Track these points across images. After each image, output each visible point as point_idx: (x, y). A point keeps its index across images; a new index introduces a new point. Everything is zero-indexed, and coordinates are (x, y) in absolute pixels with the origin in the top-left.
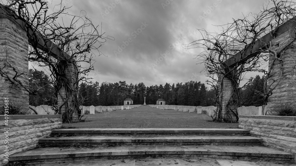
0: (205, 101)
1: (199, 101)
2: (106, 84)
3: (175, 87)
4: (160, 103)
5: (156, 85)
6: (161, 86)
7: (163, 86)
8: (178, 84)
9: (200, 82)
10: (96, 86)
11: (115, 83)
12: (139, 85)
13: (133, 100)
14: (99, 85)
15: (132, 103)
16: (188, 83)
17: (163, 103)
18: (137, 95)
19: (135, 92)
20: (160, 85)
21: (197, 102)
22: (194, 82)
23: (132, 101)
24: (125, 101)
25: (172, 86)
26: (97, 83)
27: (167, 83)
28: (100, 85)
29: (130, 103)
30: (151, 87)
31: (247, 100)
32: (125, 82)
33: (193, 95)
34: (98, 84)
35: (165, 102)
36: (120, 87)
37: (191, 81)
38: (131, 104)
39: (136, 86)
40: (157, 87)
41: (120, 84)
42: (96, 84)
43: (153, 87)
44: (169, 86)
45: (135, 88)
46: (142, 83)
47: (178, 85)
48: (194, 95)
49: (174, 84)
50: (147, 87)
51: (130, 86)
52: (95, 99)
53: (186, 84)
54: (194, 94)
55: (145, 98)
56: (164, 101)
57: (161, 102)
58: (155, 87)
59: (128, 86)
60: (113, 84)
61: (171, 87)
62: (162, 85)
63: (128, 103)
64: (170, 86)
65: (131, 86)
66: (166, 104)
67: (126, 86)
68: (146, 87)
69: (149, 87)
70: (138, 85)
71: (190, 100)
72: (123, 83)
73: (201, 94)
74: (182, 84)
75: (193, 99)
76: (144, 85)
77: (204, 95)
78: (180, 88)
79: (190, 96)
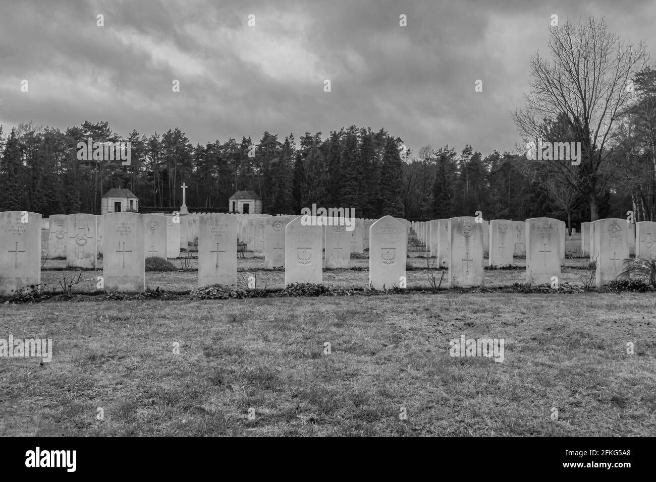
0: (398, 198)
1: (378, 200)
2: (32, 133)
3: (297, 147)
4: (240, 206)
5: (231, 141)
8: (308, 138)
9: (381, 133)
12: (167, 137)
13: (139, 197)
15: (135, 207)
16: (341, 134)
17: (252, 208)
19: (151, 166)
20: (245, 141)
21: (372, 203)
23: (136, 201)
24: (104, 201)
25: (283, 142)
29: (125, 203)
30: (209, 146)
31: (533, 195)
32: (106, 125)
33: (356, 179)
35: (259, 203)
37: (352, 128)
39: (153, 141)
40: (234, 146)
41: (85, 135)
43: (221, 147)
44: (273, 143)
45: (152, 150)
46: (178, 134)
47: (306, 140)
48: (360, 177)
49: (291, 136)
50: (198, 145)
51: (131, 142)
53: (335, 136)
54: (361, 173)
55: (184, 187)
56: (256, 199)
57: (246, 201)
59: (124, 141)
60: (63, 132)
61: (282, 146)
62: (249, 141)
64: (280, 144)
65: (137, 143)
66: (263, 213)
67: (114, 141)
68: (195, 146)
69: (206, 148)
70: (161, 138)
72: (100, 128)
73: (386, 175)
74: (320, 136)
75: (358, 192)
76: (185, 139)
77: (397, 178)
78: (311, 152)
79: (345, 182)
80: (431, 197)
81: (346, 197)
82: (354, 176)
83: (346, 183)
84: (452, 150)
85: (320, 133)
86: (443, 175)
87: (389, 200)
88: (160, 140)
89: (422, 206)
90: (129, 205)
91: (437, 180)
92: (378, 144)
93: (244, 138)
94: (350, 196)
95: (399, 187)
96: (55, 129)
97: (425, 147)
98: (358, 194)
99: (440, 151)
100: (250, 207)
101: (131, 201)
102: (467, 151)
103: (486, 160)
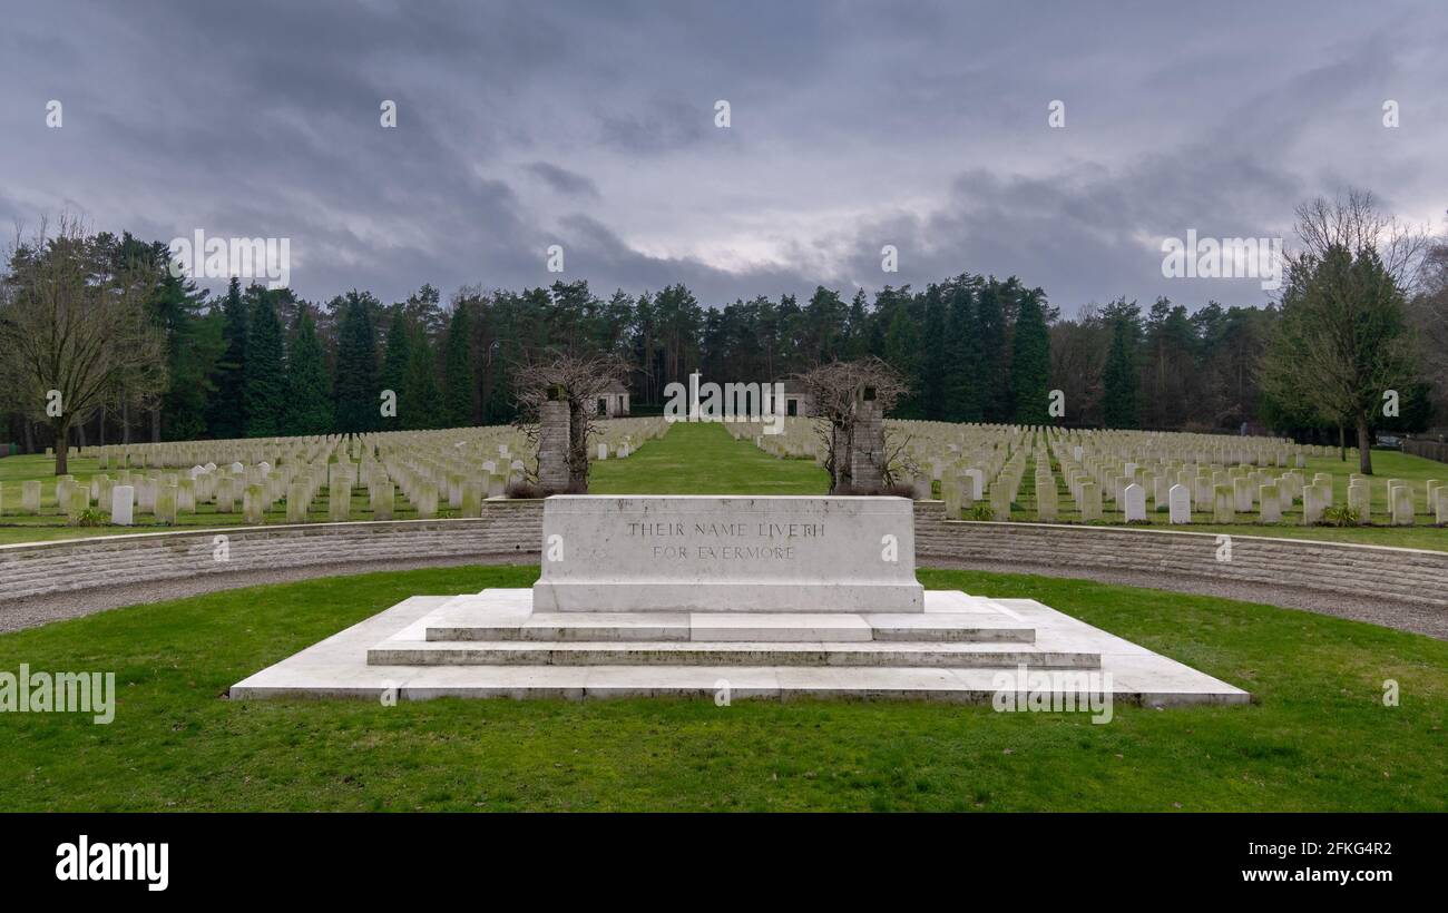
1: (1008, 393)
2: (476, 298)
3: (871, 309)
5: (760, 299)
6: (788, 304)
7: (803, 302)
8: (888, 293)
9: (1012, 281)
10: (423, 307)
11: (527, 293)
12: (664, 298)
13: (630, 389)
14: (439, 305)
15: (626, 407)
16: (944, 286)
17: (801, 408)
18: (650, 357)
19: (638, 340)
20: (785, 301)
21: (998, 398)
22: (980, 280)
23: (626, 397)
25: (850, 304)
26: (427, 291)
27: (820, 288)
28: (445, 304)
29: (612, 403)
30: (729, 310)
32: (583, 285)
33: (972, 360)
34: (435, 299)
35: (812, 399)
36: (556, 311)
37: (963, 277)
38: (620, 415)
39: (643, 304)
40: (767, 308)
41: (554, 301)
42: (424, 298)
43: (745, 310)
44: (833, 305)
45: (641, 316)
46: (681, 292)
47: (886, 298)
48: (979, 356)
49: (861, 292)
50: (711, 310)
51: (614, 308)
52: (421, 386)
53: (934, 290)
54: (979, 351)
56: (807, 394)
57: (791, 397)
58: (752, 307)
59: (602, 308)
60: (520, 297)
61: (847, 309)
62: (793, 300)
63: (602, 405)
64: (842, 305)
65: (620, 307)
67: (592, 308)
68: (705, 309)
69: (722, 312)
70: (655, 298)
71: (954, 384)
72: (574, 290)
73: (1022, 354)
74: (908, 291)
75: (975, 382)
76: (692, 300)
77: (1040, 357)
78: (895, 317)
79: (953, 365)
80: (1100, 386)
81: (957, 389)
82: (968, 355)
83: (956, 367)
84: (1133, 304)
85: (908, 286)
86: (1121, 353)
87: (1028, 393)
88: (652, 302)
89: (1084, 402)
90: (618, 403)
91: (1111, 361)
92: (1007, 303)
93: (784, 296)
94: (962, 387)
95: (1044, 372)
96: (510, 291)
97: (1086, 304)
98: (976, 385)
99: (1111, 306)
100: (798, 405)
101: (621, 398)
102: (1160, 307)
103: (1196, 318)
